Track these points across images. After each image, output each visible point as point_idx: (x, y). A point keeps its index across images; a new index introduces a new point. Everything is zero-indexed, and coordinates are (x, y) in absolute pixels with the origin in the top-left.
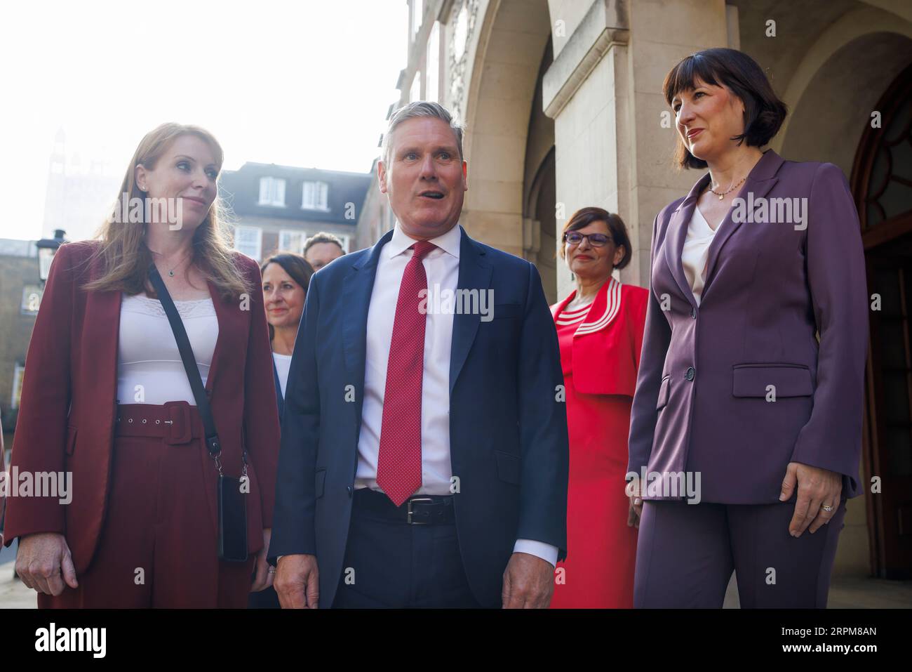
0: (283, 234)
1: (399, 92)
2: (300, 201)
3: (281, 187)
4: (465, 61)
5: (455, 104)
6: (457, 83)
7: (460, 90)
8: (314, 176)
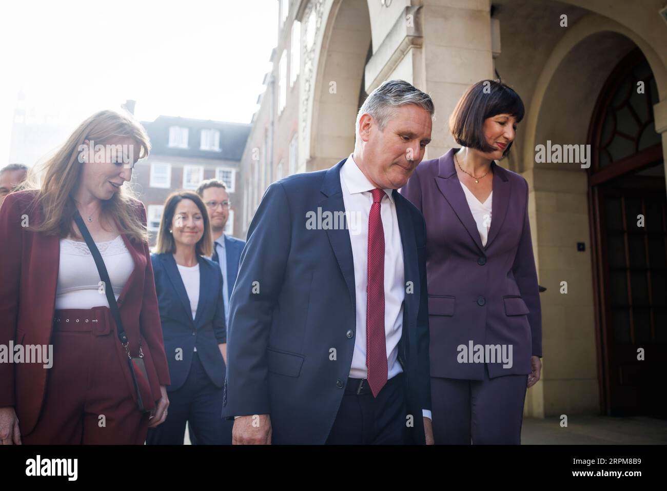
0: (187, 168)
1: (272, 64)
2: (199, 144)
3: (185, 133)
4: (314, 50)
5: (307, 81)
6: (308, 66)
7: (310, 70)
8: (209, 126)
